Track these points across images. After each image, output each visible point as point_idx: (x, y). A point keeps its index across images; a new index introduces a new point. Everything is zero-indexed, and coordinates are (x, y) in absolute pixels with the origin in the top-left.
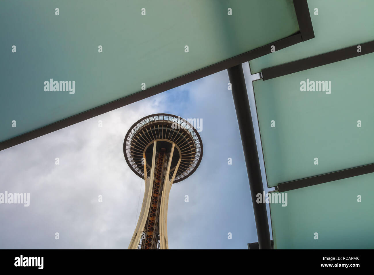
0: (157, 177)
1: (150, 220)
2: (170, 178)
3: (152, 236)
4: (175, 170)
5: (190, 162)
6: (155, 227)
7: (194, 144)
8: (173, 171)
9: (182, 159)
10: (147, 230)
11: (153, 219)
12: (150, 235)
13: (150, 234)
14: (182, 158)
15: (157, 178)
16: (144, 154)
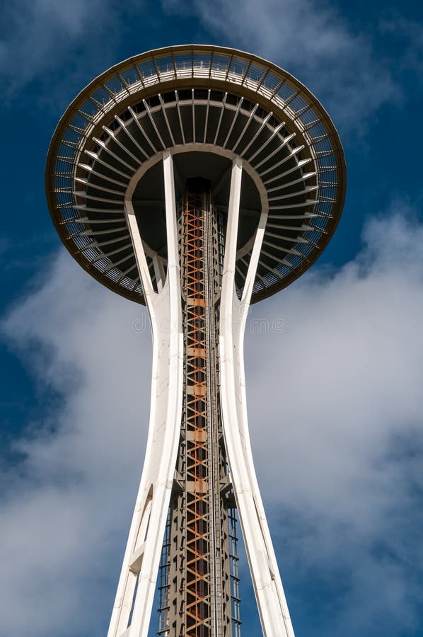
0: (192, 286)
1: (189, 442)
2: (240, 283)
3: (204, 494)
4: (251, 252)
5: (300, 226)
6: (212, 461)
7: (312, 157)
8: (248, 258)
9: (269, 214)
10: (185, 475)
11: (200, 437)
12: (198, 494)
13: (198, 491)
14: (271, 212)
15: (190, 292)
16: (129, 205)
